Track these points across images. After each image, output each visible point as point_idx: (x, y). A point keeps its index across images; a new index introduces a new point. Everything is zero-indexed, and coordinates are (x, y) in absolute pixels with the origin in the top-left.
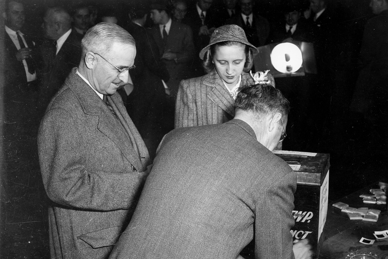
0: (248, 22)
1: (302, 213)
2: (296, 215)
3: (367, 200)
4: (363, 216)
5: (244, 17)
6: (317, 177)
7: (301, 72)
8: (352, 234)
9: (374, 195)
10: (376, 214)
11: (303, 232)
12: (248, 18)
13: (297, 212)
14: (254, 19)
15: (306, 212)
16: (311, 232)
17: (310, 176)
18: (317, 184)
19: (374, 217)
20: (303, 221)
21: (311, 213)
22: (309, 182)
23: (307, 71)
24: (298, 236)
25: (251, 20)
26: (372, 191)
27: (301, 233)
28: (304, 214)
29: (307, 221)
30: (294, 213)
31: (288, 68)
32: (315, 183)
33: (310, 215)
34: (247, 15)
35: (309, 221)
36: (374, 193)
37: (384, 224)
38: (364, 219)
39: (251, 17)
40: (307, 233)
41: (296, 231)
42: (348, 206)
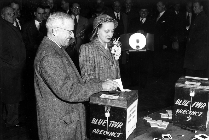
0: (118, 17)
1: (117, 123)
2: (114, 124)
3: (163, 116)
4: (158, 125)
5: (116, 14)
6: (125, 103)
7: (144, 49)
8: (150, 135)
9: (168, 113)
10: (166, 124)
11: (117, 133)
12: (118, 15)
13: (115, 122)
14: (121, 15)
15: (119, 123)
16: (122, 134)
17: (121, 103)
18: (125, 107)
19: (164, 126)
20: (118, 127)
21: (122, 123)
22: (120, 106)
23: (148, 49)
24: (115, 135)
25: (119, 16)
26: (168, 111)
27: (116, 134)
28: (118, 123)
29: (119, 127)
30: (113, 123)
31: (138, 47)
32: (124, 106)
33: (121, 124)
34: (117, 13)
35: (121, 128)
36: (168, 112)
37: (169, 130)
38: (159, 127)
39: (119, 14)
40: (120, 134)
41: (114, 133)
42: (152, 119)
